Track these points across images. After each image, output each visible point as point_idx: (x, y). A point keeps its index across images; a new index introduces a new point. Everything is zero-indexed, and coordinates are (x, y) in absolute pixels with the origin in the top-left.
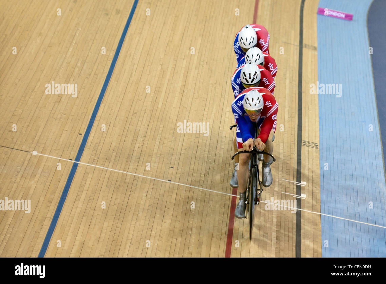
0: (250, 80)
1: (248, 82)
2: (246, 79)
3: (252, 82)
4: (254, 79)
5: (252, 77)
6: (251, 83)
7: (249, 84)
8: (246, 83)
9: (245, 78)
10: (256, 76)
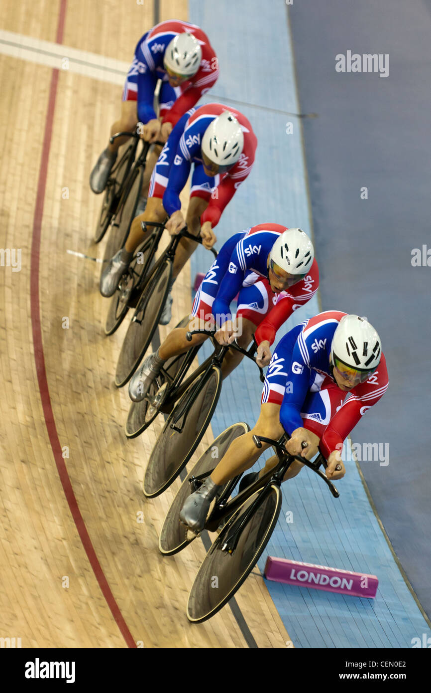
0: (363, 359)
1: (358, 362)
2: (355, 354)
3: (367, 364)
4: (373, 357)
5: (370, 353)
6: (365, 367)
7: (360, 366)
8: (353, 363)
9: (351, 350)
10: (377, 351)
